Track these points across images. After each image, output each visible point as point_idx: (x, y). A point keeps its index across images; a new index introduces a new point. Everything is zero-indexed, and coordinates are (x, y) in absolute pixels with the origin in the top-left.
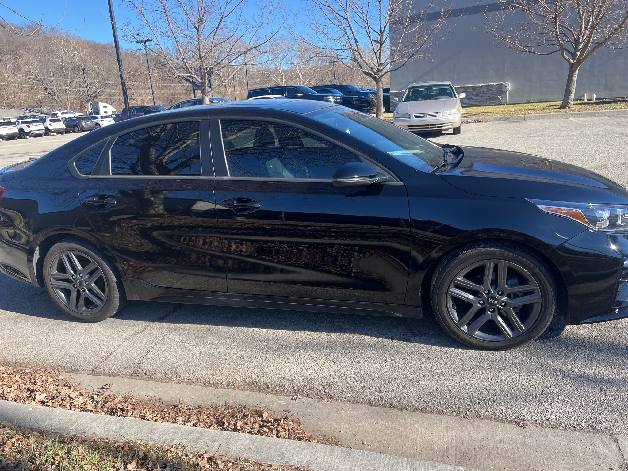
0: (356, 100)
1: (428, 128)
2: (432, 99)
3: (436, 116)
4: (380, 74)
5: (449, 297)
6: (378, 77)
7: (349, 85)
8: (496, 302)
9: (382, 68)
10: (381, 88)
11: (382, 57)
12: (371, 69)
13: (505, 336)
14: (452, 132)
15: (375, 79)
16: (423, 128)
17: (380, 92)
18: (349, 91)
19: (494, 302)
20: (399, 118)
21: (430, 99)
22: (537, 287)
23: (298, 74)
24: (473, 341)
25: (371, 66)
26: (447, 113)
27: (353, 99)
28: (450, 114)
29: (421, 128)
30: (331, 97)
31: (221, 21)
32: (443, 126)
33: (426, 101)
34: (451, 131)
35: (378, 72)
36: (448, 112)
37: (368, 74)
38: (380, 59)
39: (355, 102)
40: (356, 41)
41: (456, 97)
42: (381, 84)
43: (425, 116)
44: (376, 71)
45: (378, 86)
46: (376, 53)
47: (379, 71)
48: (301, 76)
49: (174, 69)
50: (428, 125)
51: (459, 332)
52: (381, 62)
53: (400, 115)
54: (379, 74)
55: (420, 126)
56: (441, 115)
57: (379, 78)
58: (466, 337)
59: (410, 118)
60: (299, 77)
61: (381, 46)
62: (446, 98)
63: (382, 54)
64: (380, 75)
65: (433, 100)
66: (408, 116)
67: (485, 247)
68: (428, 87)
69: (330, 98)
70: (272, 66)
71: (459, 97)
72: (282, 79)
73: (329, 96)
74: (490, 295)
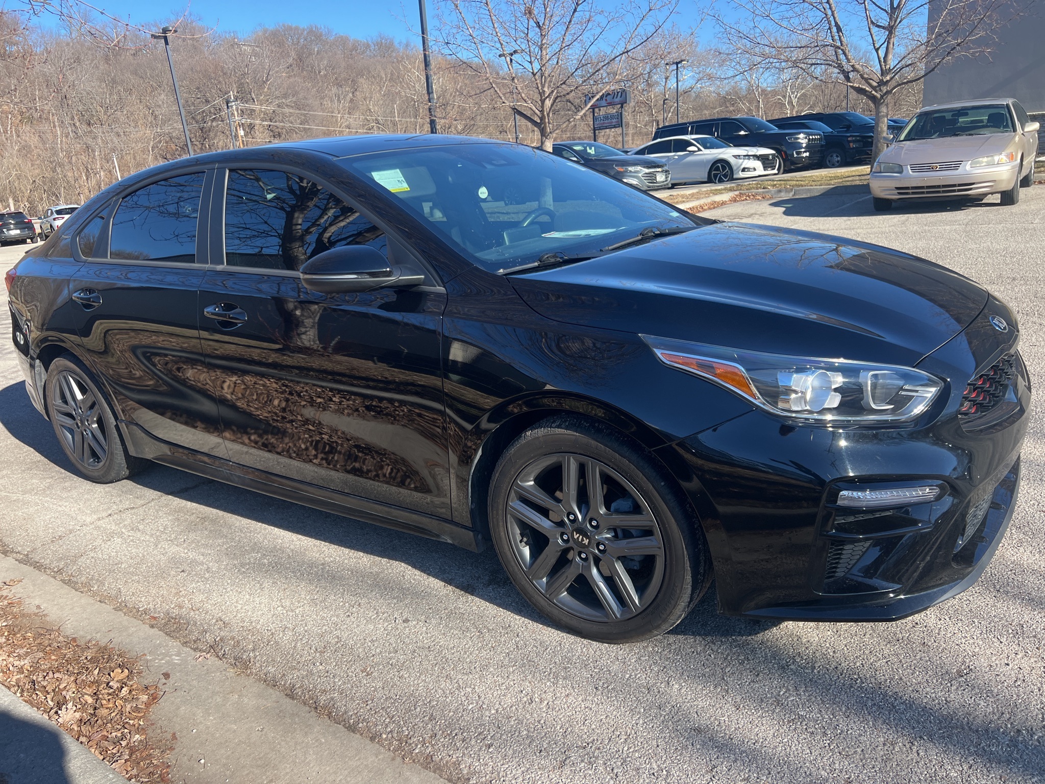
0: (853, 142)
1: (938, 192)
2: (962, 135)
3: (956, 168)
4: (884, 89)
5: (509, 516)
6: (879, 96)
7: (849, 114)
8: (586, 541)
9: (888, 78)
10: (883, 116)
11: (890, 56)
12: (866, 80)
13: (607, 615)
14: (999, 201)
15: (873, 98)
16: (928, 193)
17: (881, 125)
18: (847, 123)
19: (582, 540)
20: (881, 172)
21: (957, 135)
22: (652, 521)
23: (790, 97)
24: (555, 612)
25: (866, 76)
26: (983, 162)
27: (849, 139)
28: (989, 165)
29: (923, 193)
30: (802, 136)
31: (575, 10)
32: (971, 189)
33: (949, 139)
34: (997, 199)
35: (879, 86)
36: (985, 159)
37: (860, 91)
38: (885, 61)
39: (851, 145)
40: (839, 29)
41: (1015, 130)
42: (884, 109)
43: (932, 169)
44: (875, 84)
45: (878, 112)
46: (877, 50)
47: (882, 83)
48: (795, 101)
49: (501, 95)
50: (939, 187)
51: (530, 590)
52: (888, 67)
53: (882, 166)
54: (881, 90)
55: (922, 187)
56: (968, 167)
57: (882, 97)
58: (542, 602)
59: (901, 172)
60: (790, 102)
61: (891, 33)
62: (991, 133)
63: (890, 50)
64: (884, 91)
65: (964, 137)
66: (897, 170)
67: (559, 427)
68: (959, 111)
69: (799, 138)
70: (744, 84)
71: (1023, 129)
72: (758, 107)
73: (800, 133)
74: (575, 525)
